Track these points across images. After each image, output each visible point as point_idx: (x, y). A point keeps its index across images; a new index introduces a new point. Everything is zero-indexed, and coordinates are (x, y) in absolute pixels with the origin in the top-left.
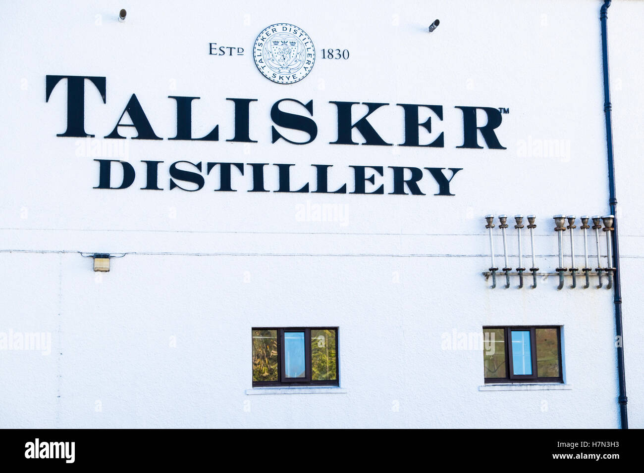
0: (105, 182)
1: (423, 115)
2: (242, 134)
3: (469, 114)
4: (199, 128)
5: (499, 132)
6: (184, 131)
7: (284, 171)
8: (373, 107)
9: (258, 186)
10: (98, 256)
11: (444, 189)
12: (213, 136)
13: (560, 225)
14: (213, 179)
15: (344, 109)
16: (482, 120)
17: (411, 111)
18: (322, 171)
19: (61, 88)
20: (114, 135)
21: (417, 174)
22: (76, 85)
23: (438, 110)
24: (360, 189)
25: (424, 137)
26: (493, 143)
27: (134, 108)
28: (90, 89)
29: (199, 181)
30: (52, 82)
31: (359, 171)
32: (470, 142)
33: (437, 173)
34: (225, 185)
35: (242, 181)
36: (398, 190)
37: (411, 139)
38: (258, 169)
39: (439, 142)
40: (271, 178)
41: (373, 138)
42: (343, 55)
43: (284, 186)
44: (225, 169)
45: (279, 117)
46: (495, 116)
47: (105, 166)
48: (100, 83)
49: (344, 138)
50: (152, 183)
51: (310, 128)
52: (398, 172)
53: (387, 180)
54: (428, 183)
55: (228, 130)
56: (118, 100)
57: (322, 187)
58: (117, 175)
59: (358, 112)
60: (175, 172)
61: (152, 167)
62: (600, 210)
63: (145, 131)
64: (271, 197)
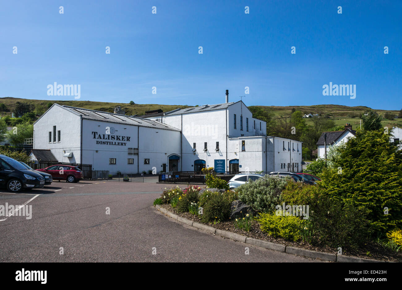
0: (97, 143)
1: (124, 137)
2: (109, 139)
3: (127, 137)
4: (105, 138)
5: (130, 139)
6: (104, 138)
7: (112, 142)
8: (120, 136)
9: (110, 144)
10: (97, 151)
11: (125, 145)
12: (106, 139)
13: (134, 149)
14: (106, 143)
15: (117, 136)
16: (128, 138)
17: (123, 137)
18: (115, 143)
19: (93, 133)
20: (98, 138)
21: (123, 143)
22: (95, 133)
23: (125, 137)
24: (118, 145)
25: (124, 140)
26: (129, 141)
27: (100, 135)
28: (96, 133)
29: (105, 144)
30: (93, 132)
31: (118, 143)
32: (127, 140)
33: (124, 143)
34: (107, 144)
35: (109, 144)
36: (121, 145)
37: (123, 140)
38: (110, 142)
39: (125, 140)
40: (111, 143)
41: (120, 140)
42: (117, 131)
43: (112, 144)
44: (107, 142)
45: (112, 137)
46: (129, 138)
47: (97, 141)
48: (97, 133)
49: (117, 140)
50: (101, 144)
51: (114, 138)
52: (121, 143)
53: (120, 144)
54: (124, 144)
55: (107, 138)
56: (98, 135)
57: (115, 145)
58: (98, 143)
59: (118, 137)
60: (103, 142)
61: (101, 142)
62: (136, 147)
63: (101, 138)
64: (111, 146)
